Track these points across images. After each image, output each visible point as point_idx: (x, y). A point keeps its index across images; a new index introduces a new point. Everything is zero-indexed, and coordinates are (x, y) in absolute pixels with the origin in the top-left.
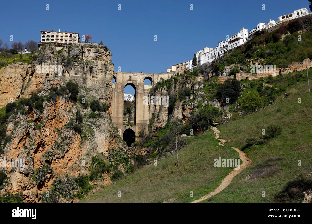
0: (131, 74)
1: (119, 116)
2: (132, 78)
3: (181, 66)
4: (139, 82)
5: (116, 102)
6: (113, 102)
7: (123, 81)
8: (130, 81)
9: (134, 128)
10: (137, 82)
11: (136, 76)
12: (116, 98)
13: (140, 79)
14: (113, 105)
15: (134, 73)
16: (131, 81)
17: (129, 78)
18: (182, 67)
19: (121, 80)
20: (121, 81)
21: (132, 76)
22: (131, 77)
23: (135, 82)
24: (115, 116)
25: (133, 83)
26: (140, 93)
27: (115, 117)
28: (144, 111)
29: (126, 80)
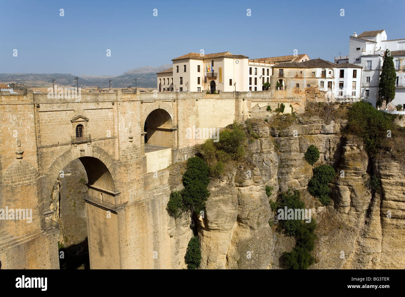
0: (83, 106)
2: (89, 130)
3: (297, 77)
4: (124, 147)
7: (40, 156)
8: (79, 147)
10: (114, 144)
11: (110, 113)
13: (126, 129)
15: (100, 98)
16: (85, 146)
18: (299, 81)
20: (32, 159)
21: (87, 114)
22: (83, 124)
23: (106, 148)
25: (97, 156)
26: (138, 204)
29: (56, 146)
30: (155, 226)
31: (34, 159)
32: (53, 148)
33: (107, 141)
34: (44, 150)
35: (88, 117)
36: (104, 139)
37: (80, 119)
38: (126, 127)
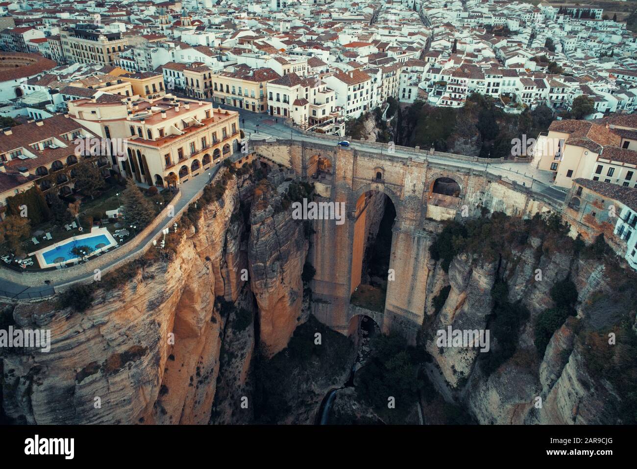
0: (383, 162)
1: (337, 282)
2: (386, 176)
3: (595, 204)
4: (407, 194)
5: (327, 244)
6: (319, 245)
7: (354, 181)
8: (376, 184)
9: (379, 318)
10: (401, 191)
11: (402, 171)
12: (327, 233)
13: (411, 184)
14: (319, 252)
15: (396, 160)
16: (380, 185)
17: (372, 174)
19: (349, 175)
20: (349, 181)
21: (384, 168)
22: (381, 172)
23: (395, 191)
24: (327, 279)
26: (407, 234)
27: (327, 282)
28: (412, 288)
29: (364, 179)
30: (418, 254)
31: (351, 182)
32: (362, 180)
33: (396, 187)
34: (357, 179)
35: (386, 168)
36: (395, 185)
37: (380, 169)
38: (411, 182)
